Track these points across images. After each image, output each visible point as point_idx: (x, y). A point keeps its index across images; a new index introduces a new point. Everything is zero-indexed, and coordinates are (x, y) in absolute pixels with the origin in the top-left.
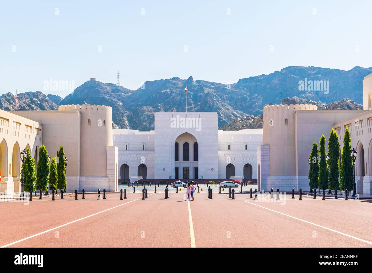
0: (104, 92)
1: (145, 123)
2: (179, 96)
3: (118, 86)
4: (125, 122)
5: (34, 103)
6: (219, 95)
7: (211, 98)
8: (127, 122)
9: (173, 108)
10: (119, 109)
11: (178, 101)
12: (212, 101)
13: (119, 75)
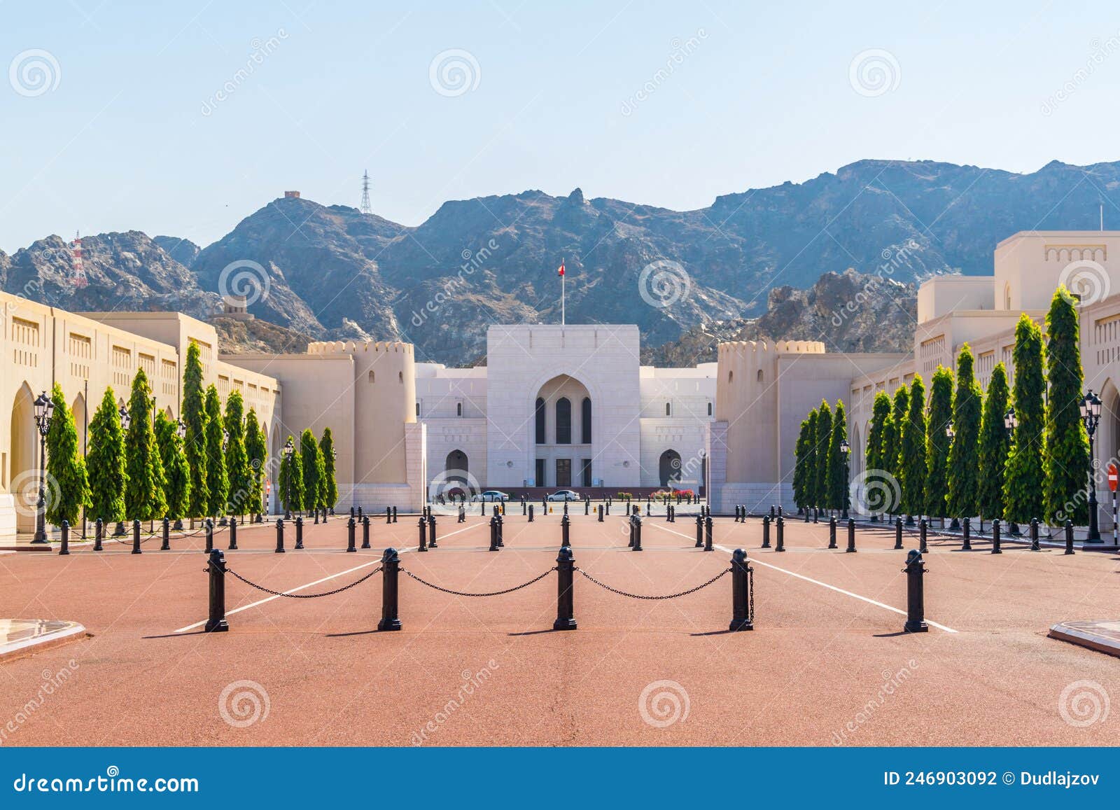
0: (326, 232)
1: (445, 327)
2: (543, 245)
3: (366, 215)
4: (390, 323)
5: (124, 265)
6: (658, 244)
7: (635, 253)
8: (394, 323)
9: (527, 283)
10: (369, 284)
11: (542, 262)
12: (638, 262)
13: (368, 181)
